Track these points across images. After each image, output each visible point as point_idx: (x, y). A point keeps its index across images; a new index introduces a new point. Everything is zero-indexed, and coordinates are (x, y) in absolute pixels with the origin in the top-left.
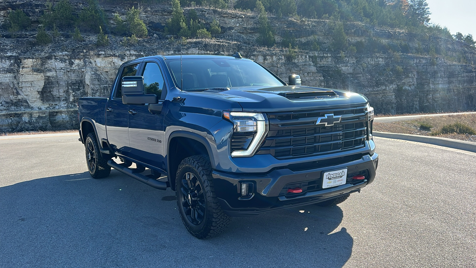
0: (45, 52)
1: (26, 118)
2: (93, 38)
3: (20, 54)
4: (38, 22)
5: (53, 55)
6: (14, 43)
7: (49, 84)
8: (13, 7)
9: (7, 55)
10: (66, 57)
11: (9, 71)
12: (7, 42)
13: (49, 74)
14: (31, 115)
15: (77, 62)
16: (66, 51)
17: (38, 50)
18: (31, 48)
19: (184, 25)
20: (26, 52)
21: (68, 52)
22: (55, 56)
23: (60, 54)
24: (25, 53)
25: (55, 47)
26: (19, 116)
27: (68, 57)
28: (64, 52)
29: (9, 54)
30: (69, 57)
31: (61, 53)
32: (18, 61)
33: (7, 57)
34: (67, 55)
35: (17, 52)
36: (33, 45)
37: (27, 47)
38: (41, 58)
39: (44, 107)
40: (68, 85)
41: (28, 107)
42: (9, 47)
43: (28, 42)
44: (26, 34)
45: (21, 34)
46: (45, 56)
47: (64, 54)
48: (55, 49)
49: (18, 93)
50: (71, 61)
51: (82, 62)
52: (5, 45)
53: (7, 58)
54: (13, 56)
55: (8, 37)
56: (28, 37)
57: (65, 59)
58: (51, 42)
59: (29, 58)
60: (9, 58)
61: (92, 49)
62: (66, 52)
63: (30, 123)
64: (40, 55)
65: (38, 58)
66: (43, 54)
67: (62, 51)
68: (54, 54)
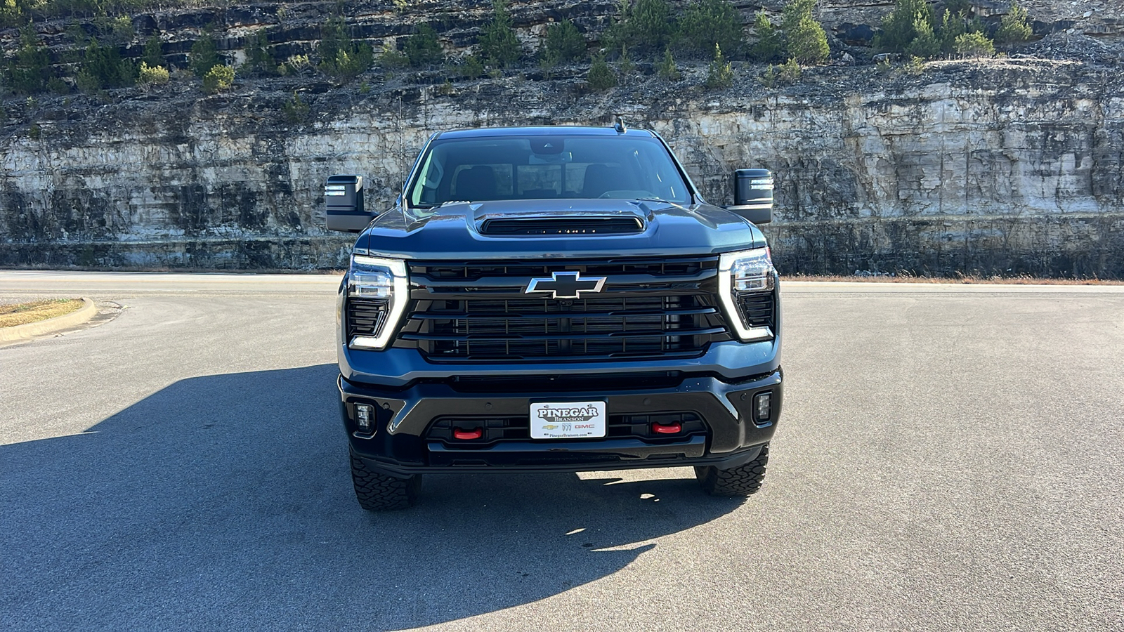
0: (600, 108)
2: (702, 72)
3: (554, 113)
4: (597, 43)
5: (614, 113)
6: (546, 89)
8: (557, 15)
9: (532, 115)
10: (639, 117)
12: (535, 89)
15: (660, 125)
16: (641, 103)
17: (587, 104)
18: (576, 100)
19: (922, 26)
20: (565, 109)
21: (644, 105)
22: (618, 115)
23: (628, 109)
24: (563, 109)
25: (620, 96)
27: (643, 115)
28: (635, 106)
29: (534, 114)
30: (645, 116)
31: (630, 107)
33: (531, 120)
34: (642, 114)
35: (548, 110)
36: (580, 92)
37: (569, 98)
38: (590, 120)
42: (535, 99)
43: (571, 87)
44: (570, 71)
45: (561, 71)
46: (599, 115)
47: (636, 110)
48: (618, 100)
50: (648, 124)
51: (670, 127)
52: (529, 96)
53: (530, 122)
54: (540, 118)
55: (537, 78)
56: (573, 78)
57: (636, 120)
58: (615, 84)
59: (569, 120)
61: (695, 97)
62: (641, 106)
64: (590, 113)
65: (584, 121)
66: (596, 110)
67: (633, 103)
68: (617, 110)
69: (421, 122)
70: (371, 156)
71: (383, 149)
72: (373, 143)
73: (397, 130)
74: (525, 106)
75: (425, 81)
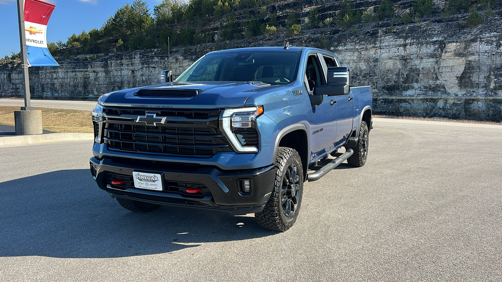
0: (471, 35)
1: (441, 104)
3: (446, 39)
5: (479, 37)
6: (443, 27)
7: (469, 68)
9: (433, 40)
10: (494, 39)
11: (432, 56)
12: (437, 27)
13: (470, 58)
14: (446, 100)
16: (495, 32)
17: (465, 33)
18: (459, 32)
20: (452, 36)
21: (497, 32)
22: (481, 38)
23: (488, 35)
24: (451, 36)
25: (484, 28)
26: (435, 101)
27: (496, 38)
28: (492, 33)
29: (435, 39)
30: (498, 38)
31: (488, 34)
32: (442, 45)
33: (433, 42)
34: (495, 37)
35: (443, 37)
36: (462, 27)
37: (455, 31)
38: (465, 41)
39: (461, 93)
40: (490, 70)
41: (445, 92)
42: (436, 32)
43: (456, 25)
44: (458, 17)
45: (452, 18)
46: (470, 39)
47: (492, 35)
48: (483, 30)
49: (437, 78)
50: (499, 42)
52: (433, 30)
53: (432, 43)
54: (438, 41)
55: (439, 21)
56: (459, 20)
57: (492, 41)
58: (483, 22)
59: (454, 42)
60: (434, 43)
62: (495, 33)
63: (444, 109)
64: (466, 38)
65: (462, 42)
66: (469, 36)
67: (490, 32)
68: (481, 36)
69: (378, 45)
70: (354, 61)
71: (360, 59)
72: (355, 56)
73: (367, 49)
74: (430, 36)
75: (382, 26)
